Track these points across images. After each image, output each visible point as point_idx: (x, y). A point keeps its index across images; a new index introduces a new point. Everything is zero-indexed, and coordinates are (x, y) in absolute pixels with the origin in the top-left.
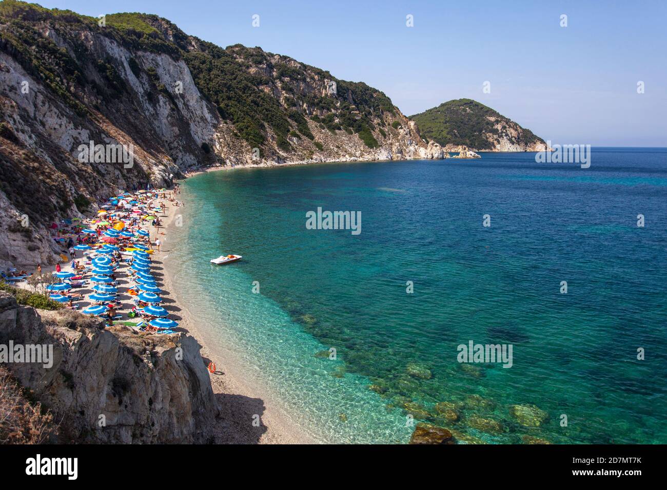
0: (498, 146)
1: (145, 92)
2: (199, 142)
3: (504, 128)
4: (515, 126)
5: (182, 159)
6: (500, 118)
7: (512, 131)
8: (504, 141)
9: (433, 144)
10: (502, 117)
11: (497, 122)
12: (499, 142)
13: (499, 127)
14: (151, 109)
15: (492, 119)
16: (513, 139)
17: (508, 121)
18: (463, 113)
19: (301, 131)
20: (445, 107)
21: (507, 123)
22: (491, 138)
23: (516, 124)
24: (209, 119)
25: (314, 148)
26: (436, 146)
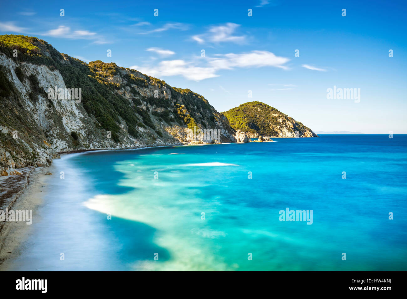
0: (281, 134)
1: (28, 92)
2: (69, 131)
3: (283, 121)
4: (291, 120)
5: (56, 144)
6: (281, 115)
7: (290, 123)
8: (285, 130)
9: (240, 132)
10: (282, 114)
11: (279, 117)
12: (281, 131)
13: (280, 120)
14: (32, 106)
15: (276, 115)
16: (291, 128)
17: (286, 117)
18: (256, 111)
19: (146, 123)
20: (243, 107)
21: (286, 118)
22: (277, 128)
23: (292, 119)
24: (77, 114)
25: (156, 135)
26: (242, 133)
